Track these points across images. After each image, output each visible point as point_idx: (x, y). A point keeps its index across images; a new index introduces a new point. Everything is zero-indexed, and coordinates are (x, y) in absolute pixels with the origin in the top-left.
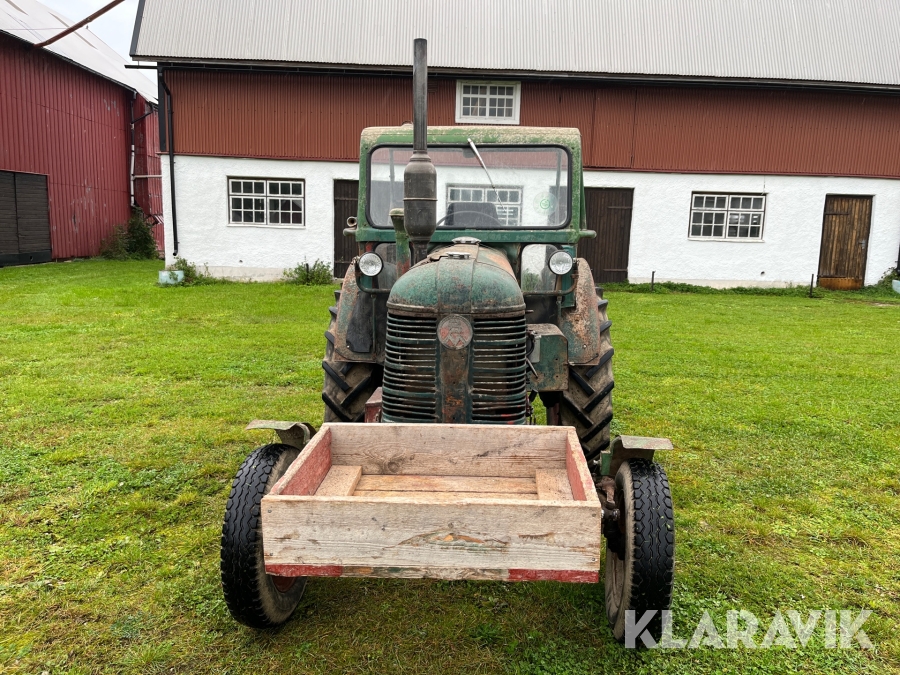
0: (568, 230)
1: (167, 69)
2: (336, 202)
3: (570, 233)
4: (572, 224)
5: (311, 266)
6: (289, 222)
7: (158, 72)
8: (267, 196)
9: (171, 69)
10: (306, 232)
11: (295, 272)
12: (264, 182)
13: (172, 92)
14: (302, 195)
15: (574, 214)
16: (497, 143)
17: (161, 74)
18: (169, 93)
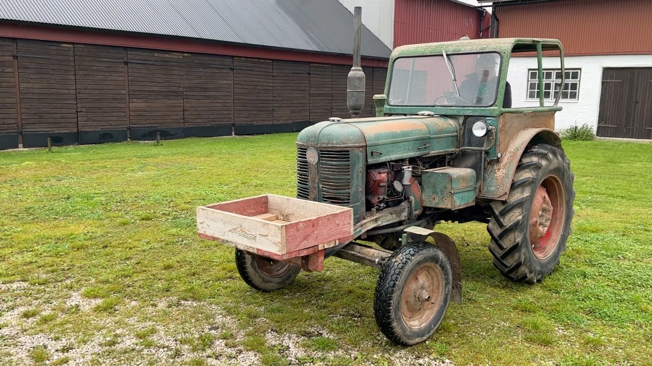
0: (492, 108)
1: (497, 6)
2: (603, 83)
3: (494, 110)
4: (496, 104)
5: (579, 128)
6: (567, 98)
7: (493, 9)
8: (553, 81)
9: (500, 6)
10: (579, 104)
11: (567, 131)
12: (552, 71)
13: (499, 19)
14: (578, 80)
15: (499, 97)
16: (460, 52)
17: (494, 10)
18: (497, 20)
